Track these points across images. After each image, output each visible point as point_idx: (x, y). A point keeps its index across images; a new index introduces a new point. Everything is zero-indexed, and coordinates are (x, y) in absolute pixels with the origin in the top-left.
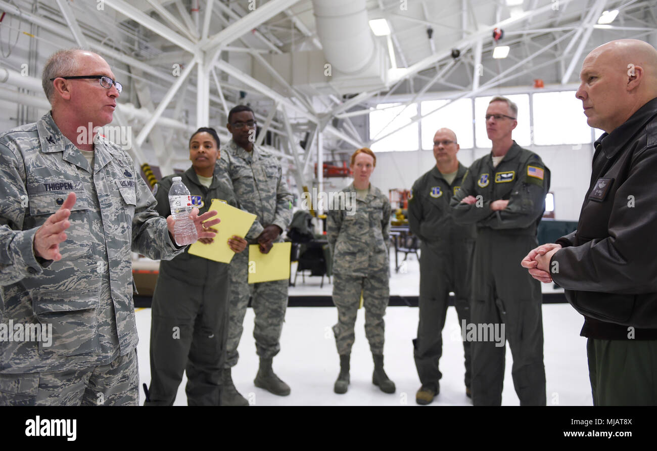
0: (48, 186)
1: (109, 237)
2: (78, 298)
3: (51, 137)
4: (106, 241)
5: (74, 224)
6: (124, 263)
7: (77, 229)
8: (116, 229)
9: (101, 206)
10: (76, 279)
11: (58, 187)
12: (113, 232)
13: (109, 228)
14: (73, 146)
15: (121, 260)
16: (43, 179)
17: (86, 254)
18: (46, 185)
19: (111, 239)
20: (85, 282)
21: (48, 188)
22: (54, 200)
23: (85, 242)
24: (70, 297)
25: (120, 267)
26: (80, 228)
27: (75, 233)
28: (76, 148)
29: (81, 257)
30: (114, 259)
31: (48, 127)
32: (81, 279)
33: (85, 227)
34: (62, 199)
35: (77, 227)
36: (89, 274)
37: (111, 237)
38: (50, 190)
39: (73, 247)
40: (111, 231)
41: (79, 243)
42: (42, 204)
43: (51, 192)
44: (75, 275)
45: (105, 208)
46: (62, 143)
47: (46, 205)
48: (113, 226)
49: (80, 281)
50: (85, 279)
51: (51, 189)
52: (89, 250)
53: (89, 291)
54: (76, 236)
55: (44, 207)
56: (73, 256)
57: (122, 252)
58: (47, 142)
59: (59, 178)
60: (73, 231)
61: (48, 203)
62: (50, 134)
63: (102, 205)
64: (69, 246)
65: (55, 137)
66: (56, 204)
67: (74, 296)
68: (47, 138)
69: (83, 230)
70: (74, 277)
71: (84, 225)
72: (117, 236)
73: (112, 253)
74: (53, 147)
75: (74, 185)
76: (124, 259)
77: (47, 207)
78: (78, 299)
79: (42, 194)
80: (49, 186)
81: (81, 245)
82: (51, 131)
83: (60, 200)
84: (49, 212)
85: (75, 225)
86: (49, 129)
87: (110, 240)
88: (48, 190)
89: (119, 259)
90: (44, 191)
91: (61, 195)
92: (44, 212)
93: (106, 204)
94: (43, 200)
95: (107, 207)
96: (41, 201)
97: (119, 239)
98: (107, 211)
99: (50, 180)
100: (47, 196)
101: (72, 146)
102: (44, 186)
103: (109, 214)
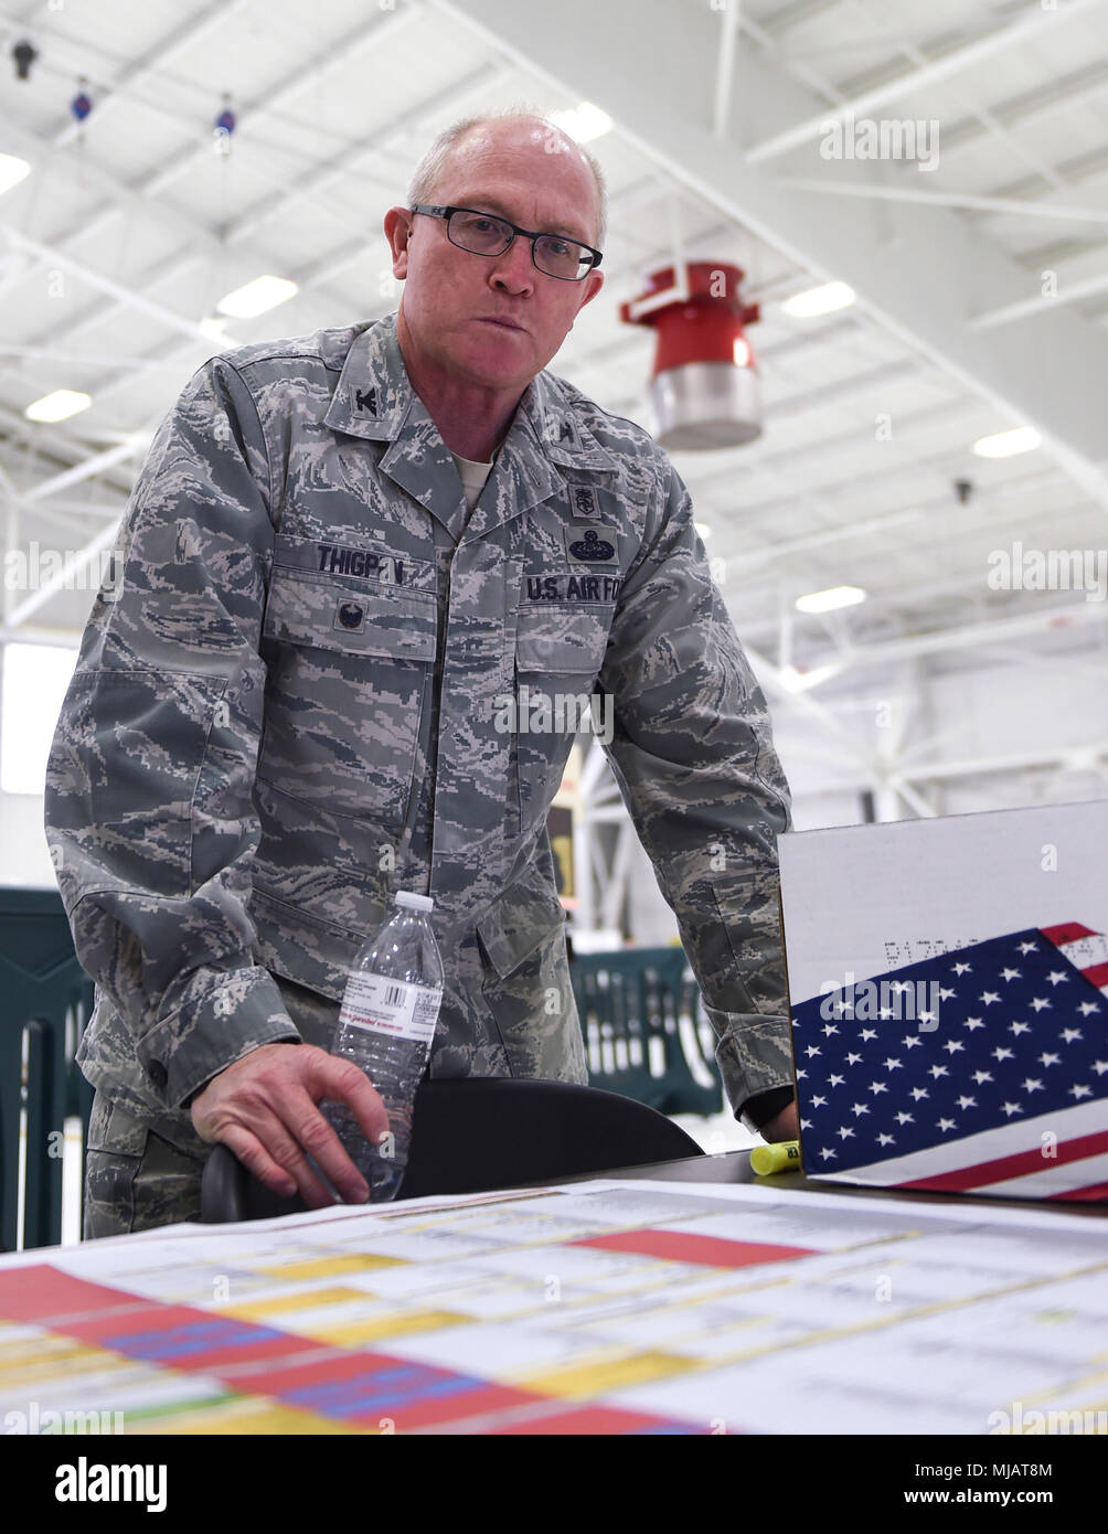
0: (330, 554)
1: (451, 776)
2: (315, 942)
3: (372, 394)
4: (438, 790)
5: (375, 701)
6: (485, 883)
7: (377, 721)
8: (488, 756)
9: (449, 662)
10: (331, 878)
11: (360, 565)
12: (472, 763)
13: (460, 747)
14: (430, 434)
15: (477, 872)
16: (322, 527)
17: (380, 813)
18: (324, 550)
19: (457, 786)
20: (353, 899)
21: (328, 560)
22: (334, 606)
23: (392, 772)
24: (296, 929)
25: (468, 892)
26: (388, 721)
27: (369, 731)
28: (440, 440)
29: (366, 815)
30: (452, 860)
31: (380, 361)
32: (345, 883)
33: (407, 720)
34: (361, 611)
35: (379, 714)
36: (373, 880)
37: (458, 778)
38: (332, 570)
39: (349, 776)
40: (465, 757)
41: (370, 769)
42: (297, 608)
43: (334, 578)
44: (332, 863)
45: (464, 671)
46: (397, 418)
47: (307, 614)
48: (475, 743)
49: (343, 890)
50: (356, 892)
51: (337, 568)
52: (396, 801)
53: (350, 935)
54: (368, 742)
55: (301, 621)
56: (340, 803)
57: (490, 841)
58: (355, 404)
59: (372, 536)
60: (364, 722)
61: (314, 612)
62: (374, 384)
63: (451, 658)
64: (338, 768)
65: (385, 393)
66: (338, 620)
67: (309, 932)
68: (359, 392)
69: (395, 729)
70: (329, 868)
71: (406, 712)
72: (485, 781)
73: (451, 838)
74: (364, 425)
75: (410, 571)
76: (489, 871)
77: (309, 623)
78: (312, 947)
79: (305, 578)
80: (333, 558)
81: (376, 778)
82: (383, 374)
83: (352, 610)
84: (311, 640)
85: (377, 706)
86: (377, 368)
87: (452, 790)
88: (327, 568)
89: (473, 867)
90: (312, 569)
91: (359, 596)
92: (297, 637)
93: (469, 659)
94: (302, 598)
95: (473, 670)
96: (298, 599)
97: (491, 793)
98: (469, 684)
99: (343, 538)
100: (318, 588)
101: (426, 432)
102: (319, 553)
103: (471, 695)
